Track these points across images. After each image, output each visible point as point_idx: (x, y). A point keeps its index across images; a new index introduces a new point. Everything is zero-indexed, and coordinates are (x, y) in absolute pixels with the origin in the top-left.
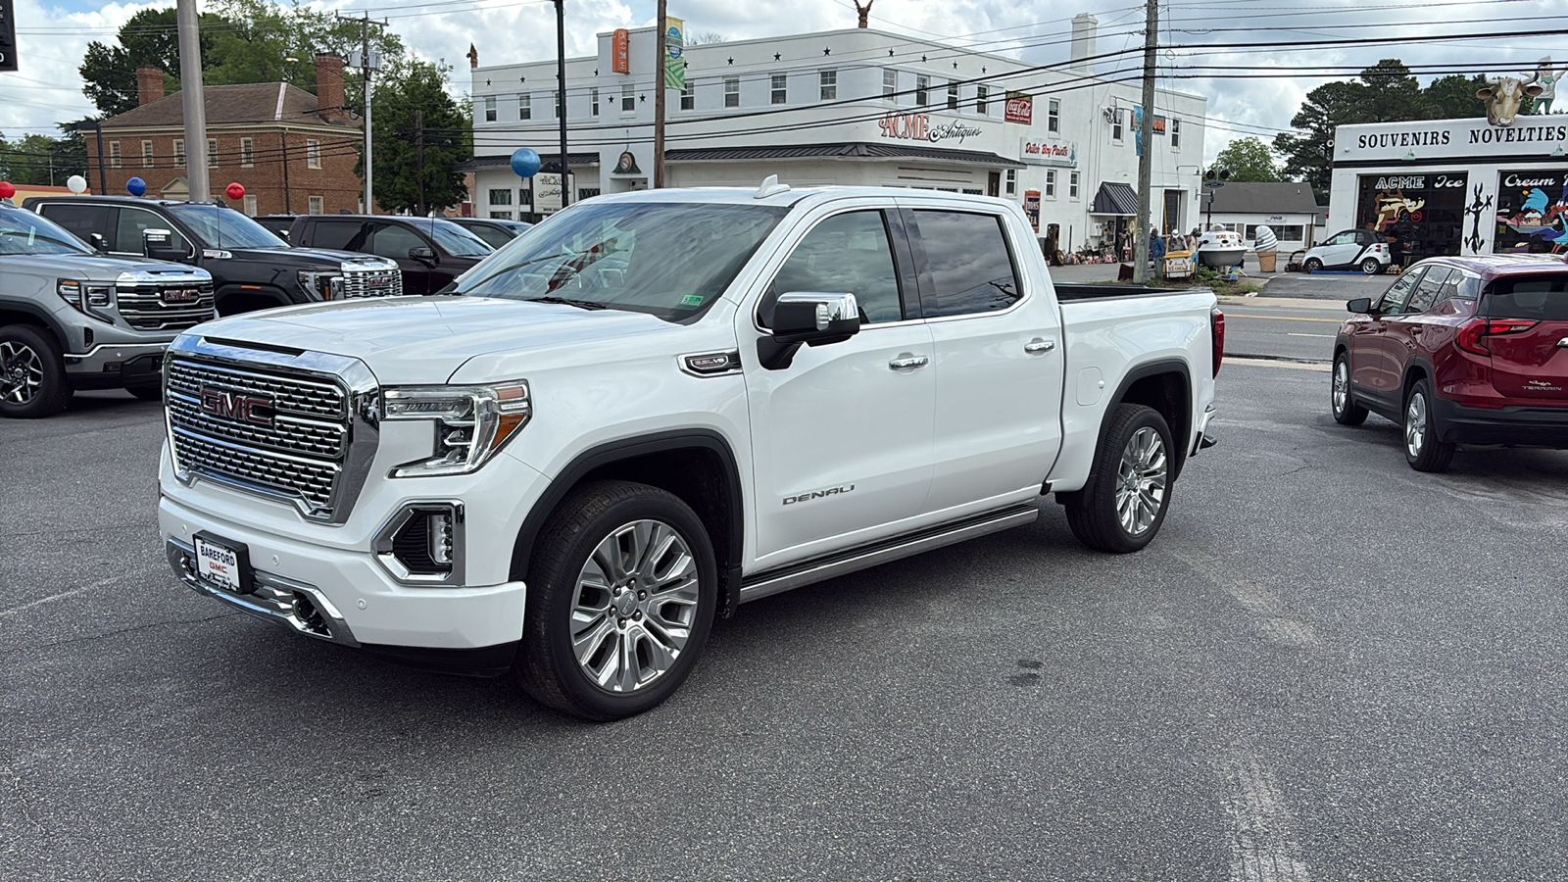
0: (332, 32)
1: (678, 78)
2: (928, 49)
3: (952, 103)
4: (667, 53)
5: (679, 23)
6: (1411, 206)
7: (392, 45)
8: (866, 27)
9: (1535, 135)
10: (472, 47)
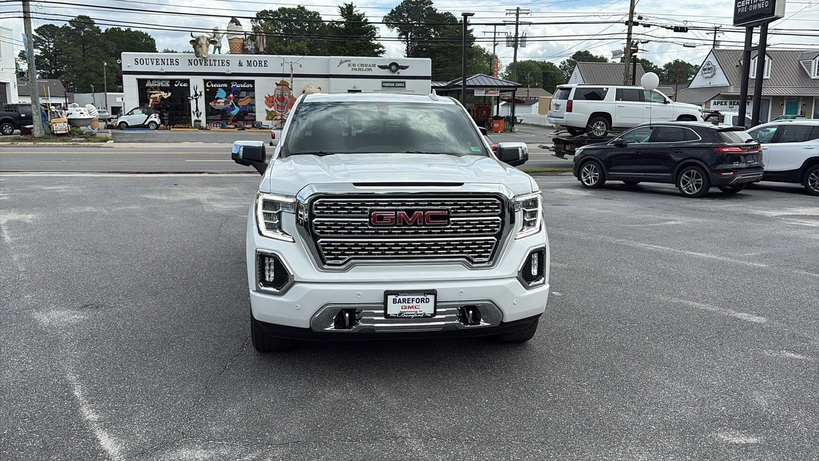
9: (217, 63)
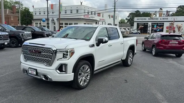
0: (14, 3)
1: (62, 10)
2: (89, 8)
3: (92, 14)
4: (60, 7)
6: (142, 26)
7: (22, 5)
8: (82, 5)
9: (155, 19)
10: (33, 5)
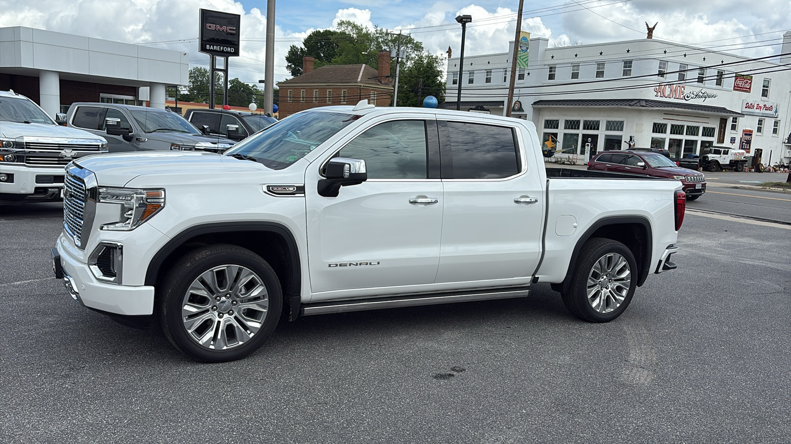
0: (392, 41)
1: (525, 62)
2: (687, 49)
3: (701, 80)
4: (519, 49)
5: (528, 35)
7: (418, 47)
8: (651, 38)
10: (450, 48)
